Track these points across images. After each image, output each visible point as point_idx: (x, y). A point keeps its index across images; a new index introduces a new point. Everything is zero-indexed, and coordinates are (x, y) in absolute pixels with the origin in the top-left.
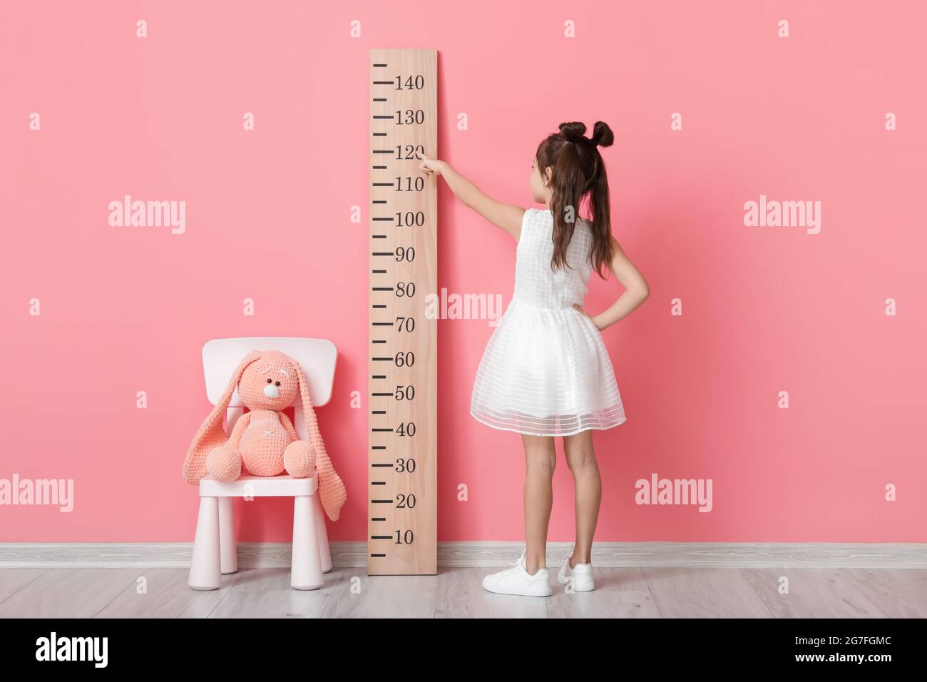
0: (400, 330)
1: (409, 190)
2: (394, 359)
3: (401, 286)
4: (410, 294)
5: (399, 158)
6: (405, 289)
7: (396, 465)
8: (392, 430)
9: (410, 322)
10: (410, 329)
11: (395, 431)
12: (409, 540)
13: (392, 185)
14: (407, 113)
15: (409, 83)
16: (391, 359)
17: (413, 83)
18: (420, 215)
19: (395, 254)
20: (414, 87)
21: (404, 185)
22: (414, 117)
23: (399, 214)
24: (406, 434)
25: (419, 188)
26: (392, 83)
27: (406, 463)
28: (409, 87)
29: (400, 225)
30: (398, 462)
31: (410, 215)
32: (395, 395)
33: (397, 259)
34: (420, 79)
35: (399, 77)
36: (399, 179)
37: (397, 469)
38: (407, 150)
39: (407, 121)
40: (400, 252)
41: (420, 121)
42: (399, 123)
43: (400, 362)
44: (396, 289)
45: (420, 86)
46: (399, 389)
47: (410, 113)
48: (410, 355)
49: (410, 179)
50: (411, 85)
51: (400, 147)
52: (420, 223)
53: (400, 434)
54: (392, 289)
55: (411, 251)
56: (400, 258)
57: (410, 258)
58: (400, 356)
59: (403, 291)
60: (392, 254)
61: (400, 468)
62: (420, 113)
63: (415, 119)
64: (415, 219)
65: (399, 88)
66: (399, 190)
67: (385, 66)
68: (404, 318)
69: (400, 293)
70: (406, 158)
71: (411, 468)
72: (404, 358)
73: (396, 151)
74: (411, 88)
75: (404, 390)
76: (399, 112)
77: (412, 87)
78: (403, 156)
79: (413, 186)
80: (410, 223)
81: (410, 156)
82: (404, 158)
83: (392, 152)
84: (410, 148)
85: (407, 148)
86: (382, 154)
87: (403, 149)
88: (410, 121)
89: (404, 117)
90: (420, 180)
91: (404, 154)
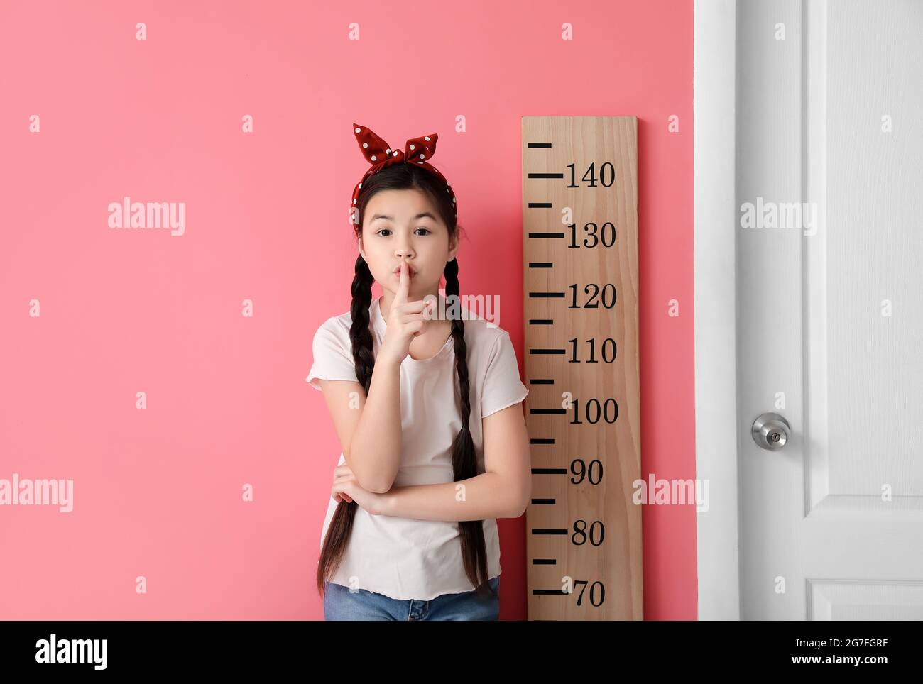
0: (579, 603)
1: (592, 361)
3: (581, 526)
4: (596, 540)
5: (574, 306)
6: (587, 532)
9: (597, 589)
10: (597, 601)
13: (562, 352)
14: (586, 229)
15: (589, 177)
17: (597, 175)
18: (611, 404)
19: (569, 471)
20: (598, 183)
21: (583, 352)
22: (598, 234)
23: (576, 402)
25: (609, 358)
26: (560, 176)
28: (589, 183)
29: (576, 422)
31: (593, 404)
33: (573, 480)
34: (608, 168)
35: (572, 166)
36: (575, 341)
38: (587, 291)
39: (586, 242)
40: (578, 468)
41: (608, 241)
42: (574, 246)
44: (571, 531)
45: (607, 182)
47: (591, 228)
49: (592, 341)
50: (592, 180)
51: (575, 287)
52: (611, 418)
54: (565, 532)
55: (595, 465)
56: (577, 479)
57: (595, 479)
59: (585, 535)
60: (564, 471)
62: (608, 228)
63: (599, 238)
64: (602, 411)
65: (573, 185)
66: (574, 360)
67: (548, 146)
68: (585, 583)
69: (579, 538)
70: (587, 306)
73: (569, 293)
74: (592, 185)
76: (573, 227)
77: (595, 183)
78: (581, 301)
79: (598, 355)
80: (593, 418)
81: (593, 302)
82: (584, 305)
83: (562, 295)
84: (592, 290)
85: (588, 288)
86: (545, 299)
87: (580, 290)
88: (591, 241)
89: (581, 235)
90: (610, 344)
91: (582, 299)
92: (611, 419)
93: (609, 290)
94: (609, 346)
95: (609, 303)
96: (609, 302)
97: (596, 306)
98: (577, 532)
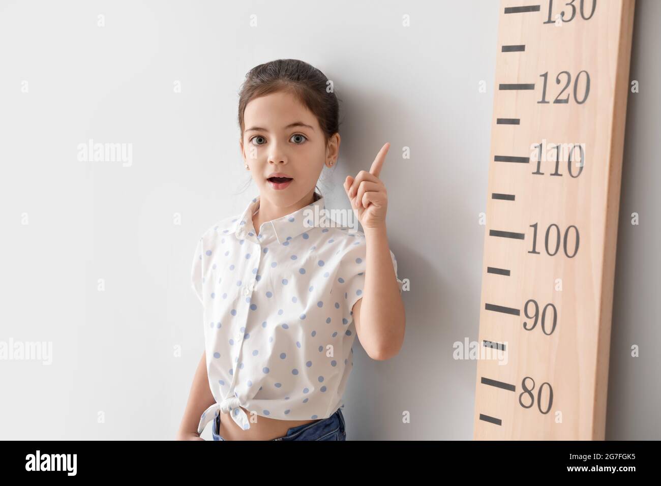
3: (529, 385)
5: (543, 101)
6: (535, 393)
18: (572, 232)
19: (522, 312)
22: (577, 3)
31: (553, 230)
38: (558, 82)
40: (531, 310)
51: (545, 76)
52: (571, 250)
55: (550, 310)
57: (548, 327)
64: (562, 241)
69: (527, 399)
70: (557, 101)
80: (552, 249)
81: (563, 97)
82: (554, 100)
84: (564, 78)
85: (559, 78)
86: (514, 91)
87: (552, 79)
92: (571, 253)
95: (580, 98)
96: (581, 96)
97: (566, 101)
98: (525, 392)
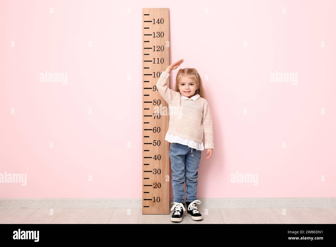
0: (155, 118)
1: (158, 63)
2: (152, 130)
4: (159, 104)
7: (153, 171)
8: (151, 158)
9: (159, 115)
10: (159, 118)
11: (153, 158)
12: (158, 201)
13: (151, 61)
14: (157, 33)
15: (158, 22)
16: (151, 130)
17: (160, 21)
20: (160, 23)
21: (156, 61)
23: (154, 73)
24: (157, 159)
25: (162, 62)
26: (151, 21)
27: (157, 170)
29: (154, 77)
30: (154, 170)
32: (153, 144)
33: (153, 90)
34: (162, 20)
35: (154, 19)
36: (154, 59)
37: (154, 173)
39: (157, 36)
41: (162, 36)
42: (154, 37)
43: (155, 131)
44: (153, 102)
45: (162, 23)
46: (154, 142)
47: (158, 33)
48: (159, 128)
49: (158, 59)
50: (159, 22)
53: (155, 159)
54: (151, 102)
56: (154, 90)
58: (155, 128)
59: (156, 103)
60: (151, 88)
61: (155, 173)
62: (162, 33)
63: (160, 35)
66: (154, 63)
67: (149, 15)
71: (159, 173)
72: (156, 129)
73: (153, 48)
74: (159, 23)
75: (156, 142)
76: (154, 33)
78: (156, 50)
79: (160, 62)
83: (151, 48)
88: (158, 36)
89: (156, 35)
90: (162, 59)
91: (156, 49)
93: (162, 47)
94: (162, 60)
